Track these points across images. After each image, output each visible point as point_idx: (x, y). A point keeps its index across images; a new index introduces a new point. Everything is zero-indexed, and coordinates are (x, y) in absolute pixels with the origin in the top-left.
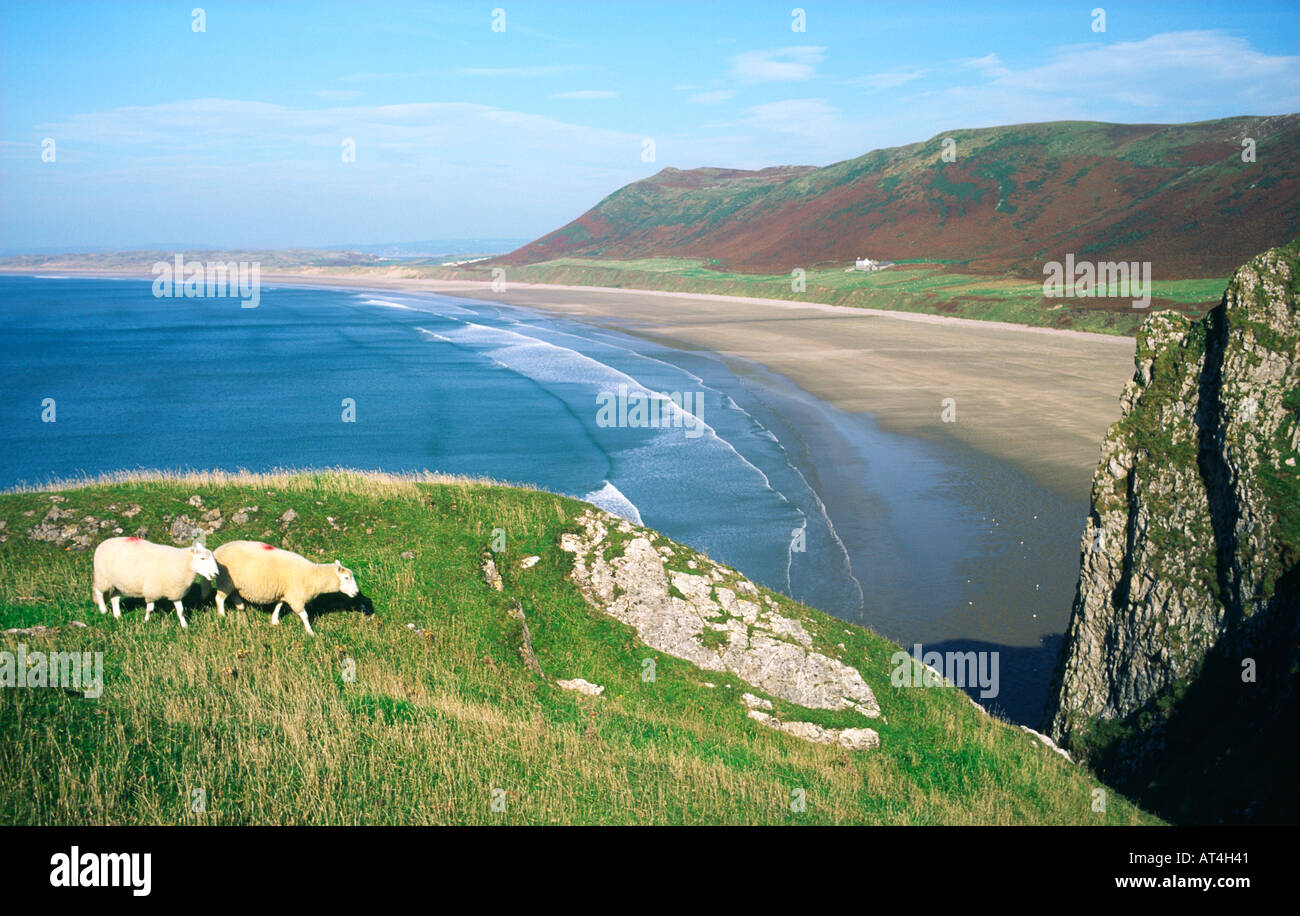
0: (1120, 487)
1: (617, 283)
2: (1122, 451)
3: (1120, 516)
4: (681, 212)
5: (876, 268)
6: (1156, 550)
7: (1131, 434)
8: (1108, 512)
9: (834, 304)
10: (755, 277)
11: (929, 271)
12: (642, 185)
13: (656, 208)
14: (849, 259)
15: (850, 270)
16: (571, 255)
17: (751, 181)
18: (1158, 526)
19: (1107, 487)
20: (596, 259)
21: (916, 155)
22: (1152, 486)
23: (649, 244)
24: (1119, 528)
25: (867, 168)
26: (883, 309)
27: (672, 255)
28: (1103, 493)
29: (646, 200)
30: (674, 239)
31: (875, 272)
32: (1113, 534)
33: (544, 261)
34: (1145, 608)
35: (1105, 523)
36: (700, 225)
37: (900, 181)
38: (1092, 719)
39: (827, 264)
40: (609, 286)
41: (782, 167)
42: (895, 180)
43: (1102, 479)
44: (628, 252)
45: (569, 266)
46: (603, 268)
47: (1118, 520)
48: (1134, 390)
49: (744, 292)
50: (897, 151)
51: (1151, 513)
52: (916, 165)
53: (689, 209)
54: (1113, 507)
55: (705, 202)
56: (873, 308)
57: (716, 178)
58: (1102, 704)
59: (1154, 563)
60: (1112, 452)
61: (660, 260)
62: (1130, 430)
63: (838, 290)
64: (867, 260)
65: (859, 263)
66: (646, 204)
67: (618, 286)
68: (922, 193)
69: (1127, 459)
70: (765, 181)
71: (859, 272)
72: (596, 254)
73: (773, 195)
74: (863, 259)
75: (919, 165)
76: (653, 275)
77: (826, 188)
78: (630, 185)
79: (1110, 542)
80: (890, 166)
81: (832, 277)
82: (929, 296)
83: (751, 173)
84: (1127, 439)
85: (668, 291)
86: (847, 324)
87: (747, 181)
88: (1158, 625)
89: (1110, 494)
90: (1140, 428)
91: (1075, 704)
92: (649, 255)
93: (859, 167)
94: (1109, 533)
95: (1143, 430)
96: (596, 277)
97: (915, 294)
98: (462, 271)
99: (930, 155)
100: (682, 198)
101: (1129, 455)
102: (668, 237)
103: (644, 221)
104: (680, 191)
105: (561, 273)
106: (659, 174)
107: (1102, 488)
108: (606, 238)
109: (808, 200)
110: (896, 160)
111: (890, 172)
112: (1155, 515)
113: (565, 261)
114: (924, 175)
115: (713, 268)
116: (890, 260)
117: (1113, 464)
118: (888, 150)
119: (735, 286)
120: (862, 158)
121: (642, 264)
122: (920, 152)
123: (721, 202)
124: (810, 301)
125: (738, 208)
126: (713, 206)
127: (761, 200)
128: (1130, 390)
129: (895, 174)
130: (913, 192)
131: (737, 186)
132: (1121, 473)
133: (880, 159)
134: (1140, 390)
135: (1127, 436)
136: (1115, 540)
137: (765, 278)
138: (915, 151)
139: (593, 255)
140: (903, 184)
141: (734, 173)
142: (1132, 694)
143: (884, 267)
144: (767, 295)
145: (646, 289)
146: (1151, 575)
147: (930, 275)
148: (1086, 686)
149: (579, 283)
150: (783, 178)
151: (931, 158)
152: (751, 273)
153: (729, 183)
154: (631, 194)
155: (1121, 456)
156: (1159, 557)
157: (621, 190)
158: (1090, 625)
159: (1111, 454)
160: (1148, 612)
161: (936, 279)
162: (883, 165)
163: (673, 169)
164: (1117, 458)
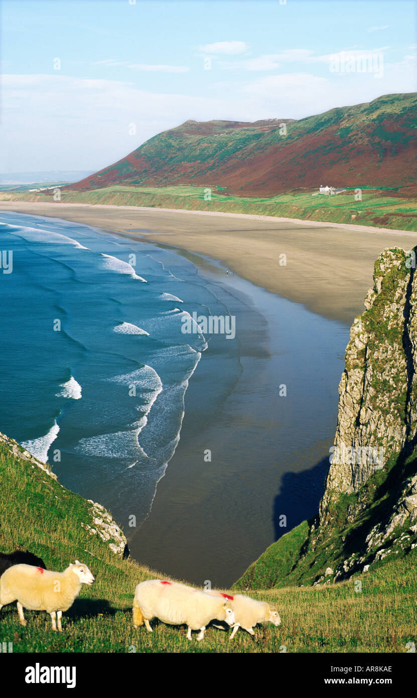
0: (360, 354)
1: (152, 204)
2: (362, 333)
3: (359, 372)
4: (198, 152)
5: (334, 193)
6: (375, 392)
7: (368, 323)
8: (352, 370)
9: (303, 219)
10: (248, 199)
11: (370, 195)
12: (171, 133)
13: (181, 149)
14: (314, 187)
15: (315, 194)
16: (120, 183)
17: (247, 130)
18: (376, 378)
19: (353, 354)
20: (138, 187)
21: (363, 112)
22: (376, 354)
23: (176, 176)
24: (358, 379)
25: (329, 121)
26: (337, 222)
27: (191, 183)
28: (350, 359)
29: (174, 144)
30: (192, 172)
31: (333, 196)
32: (355, 383)
33: (101, 188)
34: (367, 427)
35: (350, 376)
36: (211, 162)
37: (351, 131)
38: (342, 494)
39: (301, 190)
40: (147, 206)
41: (269, 120)
42: (348, 130)
43: (351, 350)
44: (161, 181)
45: (119, 192)
46: (142, 193)
47: (358, 374)
48: (372, 296)
49: (241, 211)
50: (350, 109)
51: (373, 370)
52: (363, 119)
53: (203, 150)
54: (356, 366)
55: (215, 145)
56: (330, 221)
57: (223, 127)
58: (348, 485)
59: (373, 401)
60: (357, 333)
61: (183, 187)
62: (367, 320)
63: (305, 209)
64: (327, 187)
65: (321, 189)
66: (173, 146)
67: (153, 206)
68: (367, 139)
69: (364, 338)
70: (258, 130)
71: (323, 196)
72: (138, 183)
73: (263, 140)
74: (324, 186)
75: (364, 119)
76: (177, 198)
77: (300, 135)
78: (162, 133)
79: (353, 388)
80: (344, 120)
81: (303, 200)
82: (369, 213)
83: (248, 124)
84: (366, 326)
85: (188, 209)
86: (312, 234)
87: (245, 130)
88: (372, 437)
89: (354, 359)
90: (372, 319)
91: (334, 485)
92: (175, 184)
93: (323, 120)
94: (353, 383)
95: (374, 320)
96: (137, 199)
97: (360, 212)
98: (43, 195)
99: (373, 112)
100: (199, 142)
101: (366, 335)
102: (190, 170)
103: (172, 158)
104: (198, 137)
105: (113, 196)
106: (183, 125)
107: (350, 355)
108: (145, 171)
109: (287, 144)
110: (349, 116)
111: (345, 124)
112: (375, 372)
113: (118, 188)
114: (368, 126)
115: (219, 193)
116: (345, 187)
117: (357, 341)
118: (343, 108)
119: (235, 206)
120: (325, 114)
121: (171, 190)
122: (365, 110)
123: (226, 144)
124: (287, 217)
125: (238, 150)
126: (221, 148)
127: (254, 144)
128: (369, 296)
129: (347, 125)
130: (360, 138)
131: (238, 133)
132: (361, 346)
133: (338, 115)
134: (375, 296)
135: (365, 324)
136: (356, 387)
137: (255, 200)
138: (362, 109)
139: (136, 184)
140: (354, 133)
141: (236, 124)
142: (360, 478)
143: (340, 192)
144: (256, 212)
145: (173, 208)
146: (371, 407)
147: (371, 198)
148: (340, 474)
149: (126, 204)
150: (271, 128)
151: (373, 114)
152: (245, 197)
153: (232, 131)
154: (163, 139)
155: (361, 336)
156: (376, 397)
157: (156, 136)
158: (342, 437)
159: (356, 335)
160: (368, 429)
161: (375, 201)
162: (340, 119)
163: (193, 121)
164: (359, 337)
